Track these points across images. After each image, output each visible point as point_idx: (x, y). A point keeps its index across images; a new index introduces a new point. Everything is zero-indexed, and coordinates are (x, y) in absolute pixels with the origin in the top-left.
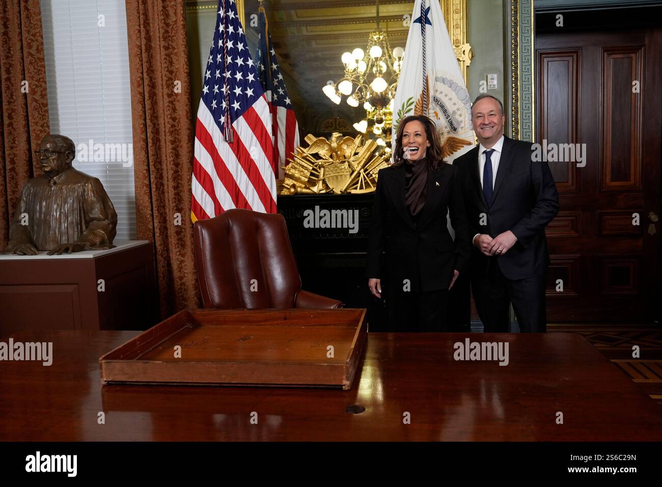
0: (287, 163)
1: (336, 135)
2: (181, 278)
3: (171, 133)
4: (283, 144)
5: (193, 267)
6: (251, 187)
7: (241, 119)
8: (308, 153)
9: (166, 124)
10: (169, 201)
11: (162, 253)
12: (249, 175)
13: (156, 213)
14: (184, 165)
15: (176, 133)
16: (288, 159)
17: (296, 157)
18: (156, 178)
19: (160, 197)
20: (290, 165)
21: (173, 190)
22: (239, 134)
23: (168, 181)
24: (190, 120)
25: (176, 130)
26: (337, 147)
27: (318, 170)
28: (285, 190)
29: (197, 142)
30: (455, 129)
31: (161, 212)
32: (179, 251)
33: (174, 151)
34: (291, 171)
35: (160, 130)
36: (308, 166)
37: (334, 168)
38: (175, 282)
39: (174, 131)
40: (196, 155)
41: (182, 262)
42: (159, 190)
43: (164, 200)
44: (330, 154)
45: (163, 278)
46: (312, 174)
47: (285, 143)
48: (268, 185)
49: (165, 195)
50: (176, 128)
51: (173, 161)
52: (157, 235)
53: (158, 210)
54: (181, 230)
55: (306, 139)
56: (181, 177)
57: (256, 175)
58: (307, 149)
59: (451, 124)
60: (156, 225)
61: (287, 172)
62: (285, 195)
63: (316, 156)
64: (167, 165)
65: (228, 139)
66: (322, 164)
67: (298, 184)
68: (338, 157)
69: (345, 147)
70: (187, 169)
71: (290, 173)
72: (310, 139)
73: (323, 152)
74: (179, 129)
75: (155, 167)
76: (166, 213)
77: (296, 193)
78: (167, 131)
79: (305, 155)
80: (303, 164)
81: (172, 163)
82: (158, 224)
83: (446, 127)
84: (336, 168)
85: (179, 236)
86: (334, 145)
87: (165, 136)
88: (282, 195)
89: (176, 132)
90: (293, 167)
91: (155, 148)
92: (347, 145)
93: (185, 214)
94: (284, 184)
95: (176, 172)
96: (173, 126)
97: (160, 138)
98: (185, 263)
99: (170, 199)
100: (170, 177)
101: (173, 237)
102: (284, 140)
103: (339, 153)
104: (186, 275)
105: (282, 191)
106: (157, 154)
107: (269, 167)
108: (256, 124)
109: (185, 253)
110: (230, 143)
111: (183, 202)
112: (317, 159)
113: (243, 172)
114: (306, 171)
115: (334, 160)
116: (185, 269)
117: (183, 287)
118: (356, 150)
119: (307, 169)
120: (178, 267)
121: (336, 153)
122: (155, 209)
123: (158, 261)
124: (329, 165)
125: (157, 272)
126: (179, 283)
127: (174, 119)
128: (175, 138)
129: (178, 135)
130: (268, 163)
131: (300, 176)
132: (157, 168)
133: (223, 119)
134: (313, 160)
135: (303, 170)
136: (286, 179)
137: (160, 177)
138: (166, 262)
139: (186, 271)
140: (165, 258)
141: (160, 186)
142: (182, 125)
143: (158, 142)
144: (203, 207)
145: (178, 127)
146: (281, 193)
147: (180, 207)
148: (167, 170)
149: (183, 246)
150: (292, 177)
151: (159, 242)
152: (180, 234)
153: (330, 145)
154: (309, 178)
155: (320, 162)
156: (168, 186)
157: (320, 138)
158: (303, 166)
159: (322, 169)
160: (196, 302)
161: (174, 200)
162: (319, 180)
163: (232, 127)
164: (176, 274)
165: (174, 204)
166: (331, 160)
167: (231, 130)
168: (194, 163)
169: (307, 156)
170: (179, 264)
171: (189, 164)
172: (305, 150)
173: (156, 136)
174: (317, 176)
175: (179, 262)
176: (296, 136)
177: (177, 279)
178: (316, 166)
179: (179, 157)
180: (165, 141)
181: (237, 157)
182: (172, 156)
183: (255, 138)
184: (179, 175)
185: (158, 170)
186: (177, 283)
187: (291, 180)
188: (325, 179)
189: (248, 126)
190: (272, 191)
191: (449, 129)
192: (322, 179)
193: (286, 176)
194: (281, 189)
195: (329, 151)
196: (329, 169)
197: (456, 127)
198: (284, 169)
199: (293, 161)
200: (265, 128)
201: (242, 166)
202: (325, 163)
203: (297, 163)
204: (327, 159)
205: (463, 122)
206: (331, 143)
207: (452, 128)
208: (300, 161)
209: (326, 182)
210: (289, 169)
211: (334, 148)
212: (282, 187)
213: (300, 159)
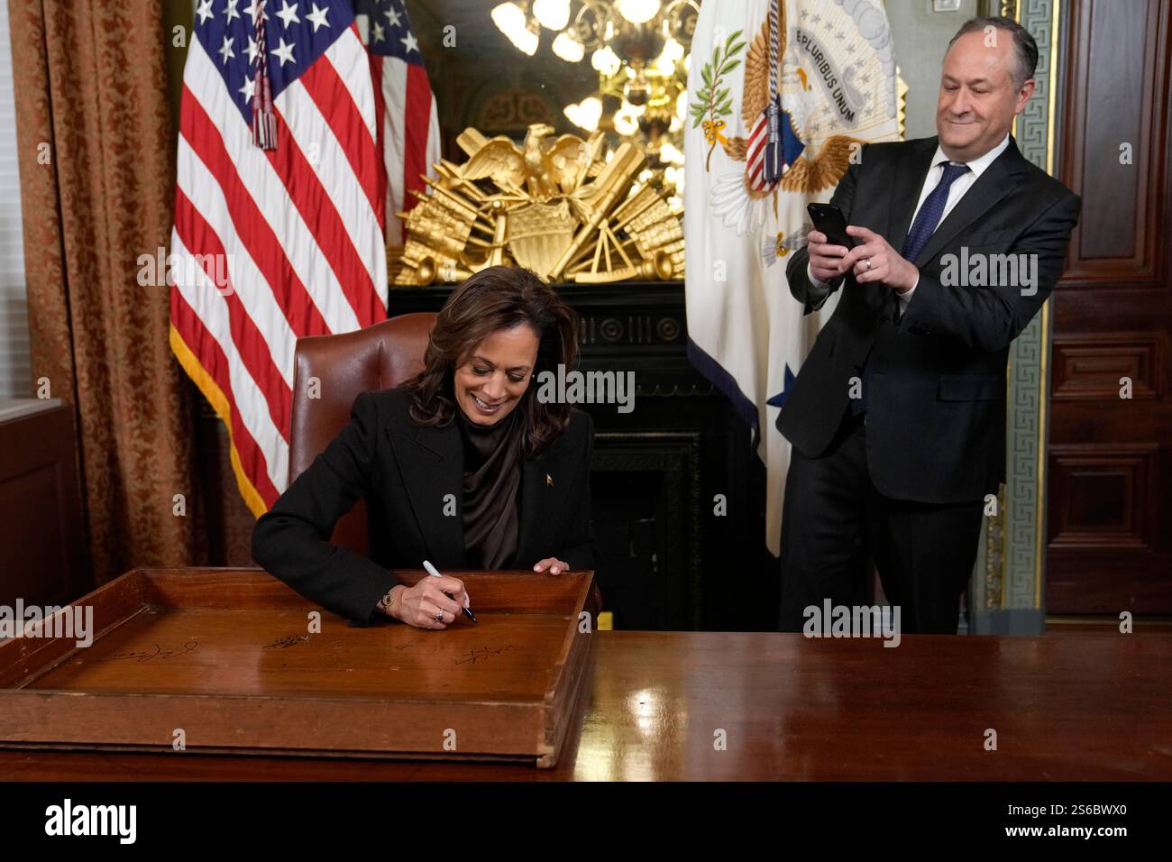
0: (410, 203)
1: (537, 130)
2: (145, 495)
3: (115, 124)
4: (399, 154)
5: (174, 468)
6: (322, 263)
7: (297, 87)
8: (468, 176)
9: (101, 100)
10: (111, 300)
11: (96, 430)
12: (316, 233)
13: (78, 330)
14: (148, 208)
15: (127, 126)
16: (415, 193)
17: (434, 188)
18: (78, 240)
19: (89, 289)
20: (419, 209)
21: (121, 270)
22: (291, 126)
23: (108, 248)
24: (161, 90)
25: (126, 116)
26: (542, 161)
27: (491, 220)
28: (405, 272)
29: (183, 146)
30: (850, 116)
31: (91, 327)
32: (140, 427)
33: (122, 172)
34: (422, 223)
35: (86, 117)
36: (466, 213)
37: (531, 216)
38: (130, 504)
39: (123, 119)
40: (183, 181)
41: (146, 453)
42: (87, 272)
43: (99, 298)
44: (521, 181)
45: (100, 494)
46: (475, 233)
47: (402, 152)
48: (366, 260)
49: (101, 285)
50: (127, 111)
51: (122, 196)
52: (83, 385)
53: (84, 323)
54: (142, 372)
55: (460, 141)
56: (143, 238)
57: (335, 235)
58: (464, 166)
59: (841, 101)
60: (79, 360)
61: (412, 227)
62: (406, 287)
63: (487, 185)
64: (105, 208)
65: (262, 141)
66: (501, 207)
67: (438, 258)
68: (543, 188)
69: (560, 162)
70: (157, 219)
71: (420, 230)
72: (472, 140)
73: (504, 174)
74: (137, 115)
75: (75, 212)
76: (103, 331)
77: (435, 282)
78: (105, 119)
79: (457, 182)
80: (454, 205)
81: (119, 201)
82: (85, 357)
83: (826, 111)
84: (537, 217)
85: (139, 389)
86: (533, 156)
87: (100, 131)
88: (400, 286)
89: (128, 122)
90: (428, 215)
91: (75, 165)
92: (567, 158)
93: (153, 334)
94: (403, 259)
95: (129, 225)
96: (120, 106)
97: (88, 137)
98: (154, 457)
99: (116, 295)
100: (114, 237)
101: (122, 391)
102: (401, 144)
103: (545, 177)
104: (156, 486)
105: (397, 274)
106: (80, 181)
107: (368, 214)
108: (334, 102)
109: (154, 432)
110: (270, 152)
111: (147, 302)
112: (488, 194)
113: (303, 226)
114: (460, 225)
115: (532, 195)
116: (155, 472)
117: (149, 517)
118: (589, 169)
119: (462, 219)
120: (138, 467)
121: (539, 177)
122: (76, 319)
123: (87, 451)
124: (520, 208)
125: (84, 479)
126: (141, 505)
127: (122, 88)
128: (126, 138)
129: (133, 129)
130: (364, 203)
131: (446, 239)
132: (80, 213)
133: (250, 89)
134: (478, 195)
135: (453, 221)
136: (408, 244)
137: (88, 238)
138: (106, 453)
139: (156, 477)
140: (102, 444)
141: (89, 260)
142: (143, 102)
143: (82, 150)
144: (201, 314)
145: (133, 108)
146: (396, 279)
147: (140, 315)
148: (106, 220)
149: (149, 413)
150: (423, 239)
151: (88, 405)
152: (140, 384)
153: (521, 158)
154: (468, 243)
155: (496, 201)
156: (109, 260)
157: (498, 139)
158: (452, 212)
159: (502, 220)
160: (182, 555)
161: (124, 298)
162: (494, 248)
163: (274, 110)
164: (132, 484)
165: (126, 308)
166: (525, 196)
167: (272, 117)
168: (178, 203)
169: (463, 185)
170: (139, 460)
171: (162, 205)
172: (458, 170)
173: (77, 132)
174: (489, 238)
175: (138, 455)
176: (431, 127)
177: (135, 498)
178: (486, 211)
179: (137, 187)
180: (101, 146)
181: (286, 184)
182: (119, 185)
183: (331, 138)
184: (136, 234)
185: (82, 219)
186: (135, 509)
187: (421, 248)
188: (508, 244)
189: (314, 106)
190: (375, 275)
191: (834, 114)
192: (502, 244)
193: (409, 236)
194: (396, 271)
195: (520, 173)
196: (519, 218)
197: (852, 111)
198: (404, 221)
199: (426, 199)
200: (358, 113)
201: (301, 211)
202: (510, 203)
203: (438, 202)
204: (515, 192)
205: (872, 96)
206: (525, 152)
207: (843, 113)
208: (446, 199)
209: (511, 252)
210: (416, 218)
211: (532, 164)
212: (398, 266)
213: (446, 192)
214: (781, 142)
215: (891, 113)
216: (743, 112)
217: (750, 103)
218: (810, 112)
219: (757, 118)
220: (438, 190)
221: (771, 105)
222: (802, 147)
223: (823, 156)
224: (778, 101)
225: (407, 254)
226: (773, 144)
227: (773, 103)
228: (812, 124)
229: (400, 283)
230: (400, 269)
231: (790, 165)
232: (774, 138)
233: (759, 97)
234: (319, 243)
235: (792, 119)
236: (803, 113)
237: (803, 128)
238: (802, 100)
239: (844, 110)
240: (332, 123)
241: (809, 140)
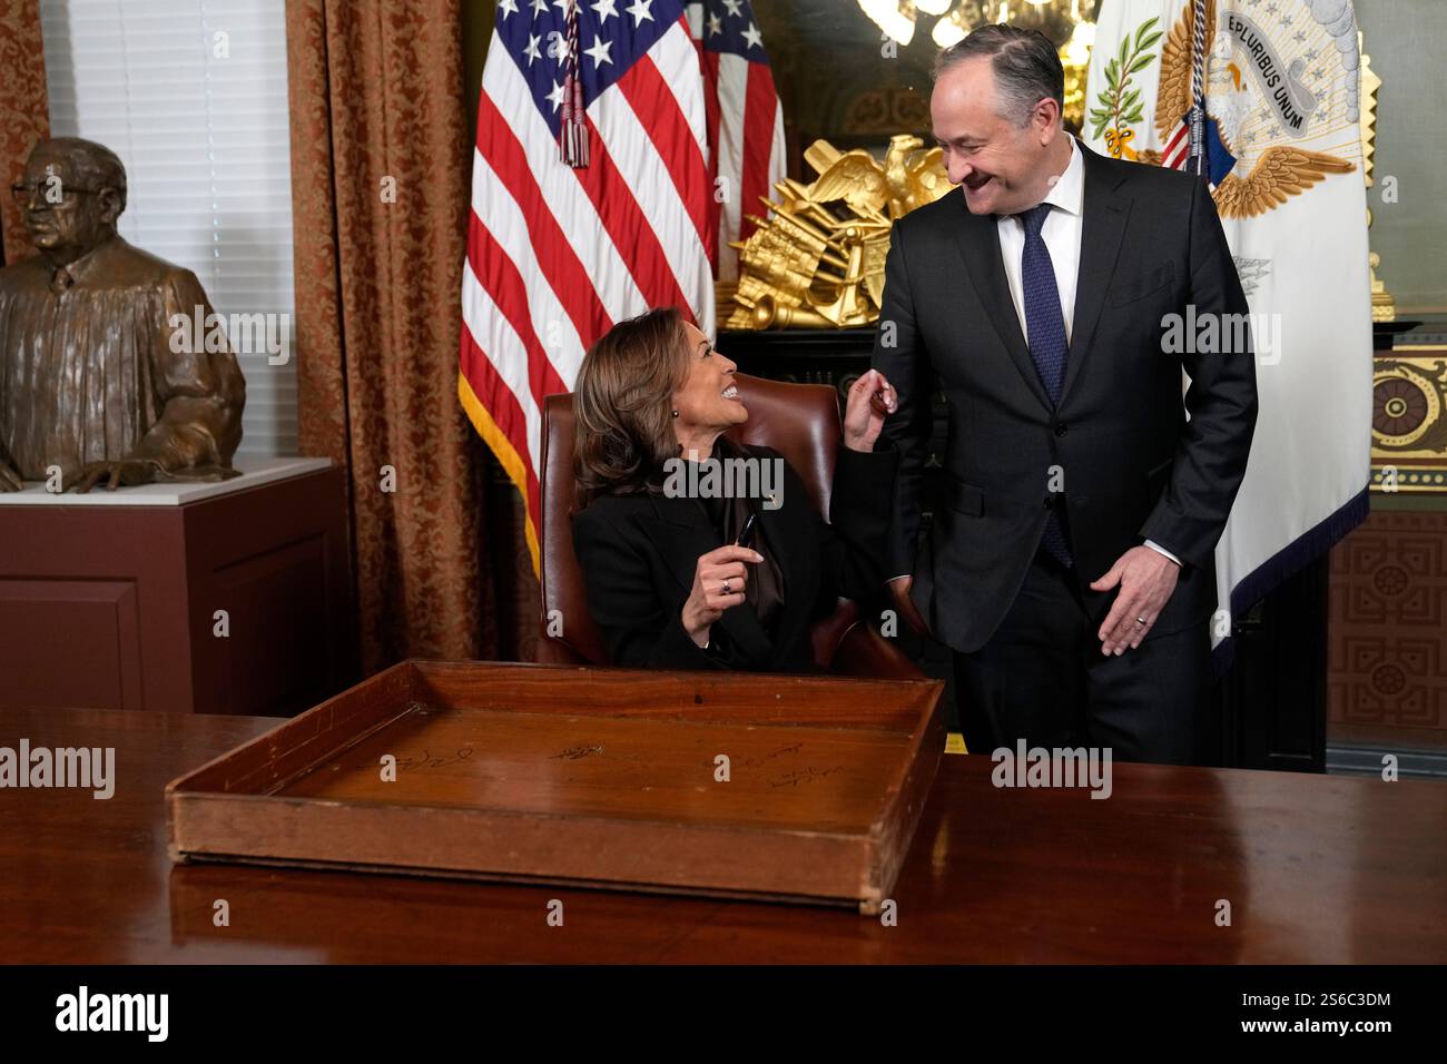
0: (748, 230)
1: (902, 142)
2: (425, 574)
3: (403, 136)
4: (735, 170)
5: (460, 544)
7: (614, 92)
8: (814, 199)
9: (387, 109)
10: (393, 342)
11: (370, 496)
12: (633, 268)
13: (354, 378)
14: (438, 234)
15: (416, 138)
16: (752, 218)
17: (775, 212)
18: (356, 272)
19: (367, 329)
20: (757, 238)
21: (404, 308)
22: (606, 139)
23: (391, 281)
24: (457, 96)
25: (416, 127)
26: (906, 180)
27: (844, 252)
28: (739, 313)
29: (480, 162)
30: (1297, 122)
31: (368, 374)
32: (421, 493)
33: (409, 192)
34: (759, 254)
35: (369, 128)
36: (813, 242)
38: (408, 584)
39: (412, 130)
40: (478, 205)
41: (427, 525)
42: (365, 309)
43: (379, 340)
44: (881, 204)
45: (373, 573)
46: (824, 266)
47: (740, 167)
48: (691, 298)
49: (381, 325)
50: (417, 120)
51: (408, 220)
52: (357, 442)
53: (361, 369)
54: (426, 428)
55: (808, 155)
56: (430, 270)
58: (812, 186)
59: (1284, 103)
60: (354, 413)
61: (748, 259)
62: (739, 330)
63: (840, 209)
64: (389, 235)
65: (571, 157)
66: (855, 236)
67: (779, 296)
69: (929, 180)
70: (448, 248)
71: (757, 262)
72: (823, 154)
73: (861, 196)
74: (427, 125)
75: (354, 239)
76: (382, 379)
77: (774, 325)
78: (390, 130)
79: (803, 205)
80: (799, 233)
81: (404, 226)
82: (361, 409)
83: (1265, 116)
85: (422, 449)
86: (897, 174)
87: (385, 145)
88: (731, 330)
89: (418, 134)
90: (768, 245)
91: (355, 183)
92: (938, 176)
93: (439, 384)
94: (736, 297)
95: (416, 254)
96: (409, 115)
97: (371, 152)
98: (436, 530)
99: (398, 337)
100: (397, 268)
101: (402, 450)
102: (739, 159)
103: (911, 199)
104: (438, 564)
105: (730, 316)
106: (361, 203)
107: (695, 243)
108: (657, 110)
109: (438, 499)
110: (580, 170)
111: (433, 346)
112: (841, 220)
113: (617, 258)
114: (806, 257)
116: (437, 547)
117: (429, 600)
119: (809, 250)
120: (417, 540)
121: (902, 199)
122: (352, 365)
123: (359, 519)
124: (879, 237)
125: (355, 553)
126: (419, 587)
127: (411, 94)
128: (414, 152)
129: (423, 142)
130: (690, 231)
131: (788, 273)
132: (360, 241)
133: (558, 95)
134: (829, 221)
135: (798, 253)
136: (743, 280)
137: (368, 269)
138: (381, 524)
139: (438, 553)
140: (378, 513)
141: (368, 295)
142: (435, 110)
143: (364, 165)
144: (495, 361)
145: (423, 117)
146: (726, 322)
147: (425, 360)
148: (389, 249)
149: (432, 477)
150: (761, 274)
151: (362, 466)
152: (423, 442)
153: (882, 176)
154: (815, 278)
155: (850, 228)
156: (391, 296)
157: (853, 153)
158: (796, 242)
159: (857, 251)
160: (466, 647)
161: (407, 341)
162: (847, 285)
163: (587, 121)
164: (410, 561)
165: (408, 353)
166: (885, 222)
167: (583, 129)
168: (472, 228)
169: (811, 209)
170: (420, 532)
171: (453, 231)
172: (804, 191)
173: (359, 145)
174: (840, 273)
175: (418, 527)
176: (775, 139)
177: (413, 577)
178: (837, 241)
179: (425, 210)
180: (386, 162)
181: (598, 208)
182: (405, 207)
183: (653, 154)
184: (423, 266)
185: (361, 247)
186: (412, 590)
187: (759, 285)
188: (864, 280)
189: (634, 115)
190: (701, 317)
191: (1275, 120)
192: (855, 281)
193: (744, 269)
194: (728, 312)
195: (880, 194)
196: (878, 249)
197: (1299, 115)
198: (739, 251)
199: (766, 226)
200: (686, 123)
201: (614, 241)
202: (867, 230)
203: (780, 229)
204: (872, 217)
205: (1326, 96)
206: (887, 169)
207: (1287, 118)
208: (789, 225)
209: (867, 290)
210: (753, 248)
211: (895, 183)
212: (731, 306)
213: (790, 217)
214: (1206, 155)
215: (1352, 116)
216: (1156, 119)
217: (1166, 107)
218: (1244, 117)
219: (1175, 126)
220: (780, 215)
221: (1193, 109)
222: (1233, 161)
223: (1261, 172)
224: (1203, 105)
225: (741, 291)
226: (1197, 158)
227: (1197, 107)
228: (1246, 133)
229: (733, 326)
230: (734, 310)
231: (1216, 185)
232: (1198, 150)
233: (1178, 100)
234: (635, 278)
235: (1220, 127)
236: (1236, 120)
237: (1235, 137)
238: (1233, 103)
239: (1288, 114)
240: (654, 135)
241: (1241, 153)
